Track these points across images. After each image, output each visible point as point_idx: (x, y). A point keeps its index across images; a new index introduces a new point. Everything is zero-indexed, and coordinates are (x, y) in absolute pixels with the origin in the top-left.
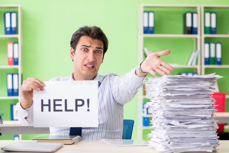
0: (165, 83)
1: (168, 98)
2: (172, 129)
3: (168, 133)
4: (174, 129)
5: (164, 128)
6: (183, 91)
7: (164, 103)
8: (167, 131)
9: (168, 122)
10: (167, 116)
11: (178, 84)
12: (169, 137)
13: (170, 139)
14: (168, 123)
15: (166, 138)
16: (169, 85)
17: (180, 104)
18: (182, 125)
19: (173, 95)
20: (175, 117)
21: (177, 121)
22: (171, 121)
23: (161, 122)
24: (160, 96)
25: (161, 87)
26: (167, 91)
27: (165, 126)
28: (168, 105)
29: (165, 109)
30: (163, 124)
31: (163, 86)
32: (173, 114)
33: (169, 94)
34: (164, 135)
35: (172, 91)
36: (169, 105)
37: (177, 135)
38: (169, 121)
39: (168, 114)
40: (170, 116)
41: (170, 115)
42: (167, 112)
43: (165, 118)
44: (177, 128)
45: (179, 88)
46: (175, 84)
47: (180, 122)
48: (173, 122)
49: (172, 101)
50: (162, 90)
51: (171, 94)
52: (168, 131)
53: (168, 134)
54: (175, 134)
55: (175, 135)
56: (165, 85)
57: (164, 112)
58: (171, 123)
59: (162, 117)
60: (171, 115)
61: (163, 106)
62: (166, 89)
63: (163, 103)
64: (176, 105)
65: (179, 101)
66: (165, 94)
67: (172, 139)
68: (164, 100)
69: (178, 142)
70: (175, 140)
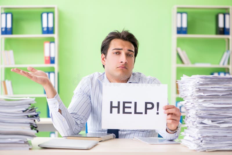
0: (198, 82)
1: (201, 97)
2: (205, 128)
4: (206, 128)
5: (197, 127)
6: (215, 91)
7: (197, 102)
8: (199, 130)
10: (200, 115)
11: (210, 84)
12: (201, 135)
13: (202, 138)
14: (200, 122)
15: (199, 136)
16: (201, 85)
17: (212, 103)
18: (214, 124)
19: (206, 95)
20: (207, 116)
21: (209, 120)
22: (203, 120)
23: (194, 121)
24: (193, 95)
25: (193, 87)
26: (200, 90)
27: (198, 125)
28: (201, 104)
29: (197, 108)
30: (195, 123)
31: (195, 86)
32: (206, 113)
33: (202, 94)
34: (197, 134)
35: (204, 91)
36: (202, 105)
38: (201, 120)
39: (200, 113)
40: (202, 115)
41: (202, 114)
42: (200, 111)
43: (197, 117)
44: (210, 127)
45: (212, 88)
46: (207, 84)
47: (212, 121)
48: (205, 121)
49: (205, 101)
50: (194, 90)
51: (204, 93)
53: (201, 133)
55: (208, 133)
56: (198, 85)
57: (197, 111)
58: (203, 122)
59: (195, 116)
61: (196, 106)
62: (199, 89)
63: (195, 102)
64: (208, 105)
65: (211, 101)
66: (198, 94)
67: (204, 138)
68: (197, 99)
69: (210, 141)
70: (208, 139)
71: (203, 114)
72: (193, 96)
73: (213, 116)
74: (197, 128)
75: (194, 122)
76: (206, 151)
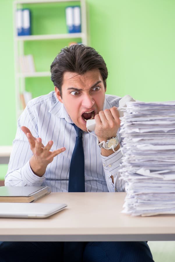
0: (131, 113)
1: (135, 135)
3: (135, 187)
4: (144, 180)
6: (157, 125)
7: (130, 142)
8: (133, 183)
9: (134, 170)
10: (133, 162)
11: (150, 114)
12: (135, 192)
13: (136, 196)
14: (134, 172)
16: (136, 116)
17: (151, 144)
18: (154, 175)
19: (142, 131)
20: (145, 163)
21: (146, 169)
22: (139, 169)
26: (133, 125)
27: (131, 177)
29: (130, 152)
32: (142, 159)
33: (137, 130)
34: (129, 190)
35: (141, 126)
36: (136, 146)
37: (148, 189)
38: (136, 169)
39: (134, 158)
40: (137, 162)
41: (137, 160)
43: (130, 164)
44: (149, 179)
45: (151, 120)
46: (144, 115)
47: (151, 171)
48: (141, 171)
49: (142, 140)
50: (125, 125)
51: (139, 129)
52: (135, 184)
55: (145, 189)
56: (131, 117)
58: (138, 172)
59: (126, 163)
60: (139, 160)
61: (128, 148)
62: (131, 123)
63: (128, 142)
64: (146, 146)
65: (152, 139)
66: (131, 130)
67: (140, 196)
68: (131, 138)
70: (144, 197)
72: (125, 134)
73: (153, 163)
74: (130, 180)
76: (143, 215)
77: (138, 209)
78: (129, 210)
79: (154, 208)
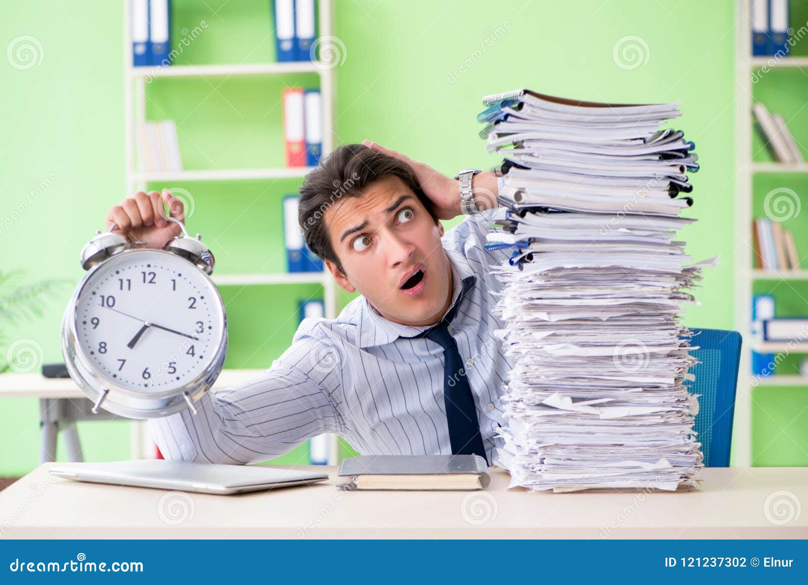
0: (530, 281)
1: (540, 325)
2: (551, 418)
3: (539, 432)
4: (555, 419)
5: (527, 416)
7: (528, 340)
8: (535, 425)
9: (537, 397)
10: (535, 381)
11: (569, 285)
12: (538, 443)
13: (542, 450)
14: (537, 402)
15: (531, 446)
16: (540, 288)
17: (577, 344)
18: (580, 407)
19: (554, 318)
20: (559, 383)
21: (564, 396)
22: (547, 396)
23: (517, 399)
24: (516, 320)
25: (516, 294)
27: (528, 412)
28: (539, 346)
29: (527, 360)
30: (521, 404)
32: (555, 375)
33: (543, 316)
34: (526, 436)
36: (541, 348)
37: (566, 437)
38: (540, 395)
39: (537, 373)
40: (543, 380)
41: (543, 377)
42: (536, 367)
43: (527, 385)
44: (568, 416)
45: (574, 297)
47: (575, 400)
48: (552, 399)
49: (554, 335)
50: (517, 305)
51: (548, 313)
52: (537, 427)
53: (537, 434)
54: (562, 434)
55: (560, 436)
56: (530, 288)
57: (526, 369)
58: (546, 402)
59: (520, 383)
60: (547, 376)
61: (524, 352)
62: (531, 302)
63: (523, 340)
64: (563, 348)
65: (573, 335)
66: (529, 315)
67: (549, 449)
68: (528, 331)
69: (570, 459)
70: (559, 452)
71: (545, 375)
72: (517, 322)
73: (577, 382)
74: (528, 419)
75: (518, 401)
76: (555, 491)
77: (547, 477)
78: (527, 479)
79: (580, 476)
